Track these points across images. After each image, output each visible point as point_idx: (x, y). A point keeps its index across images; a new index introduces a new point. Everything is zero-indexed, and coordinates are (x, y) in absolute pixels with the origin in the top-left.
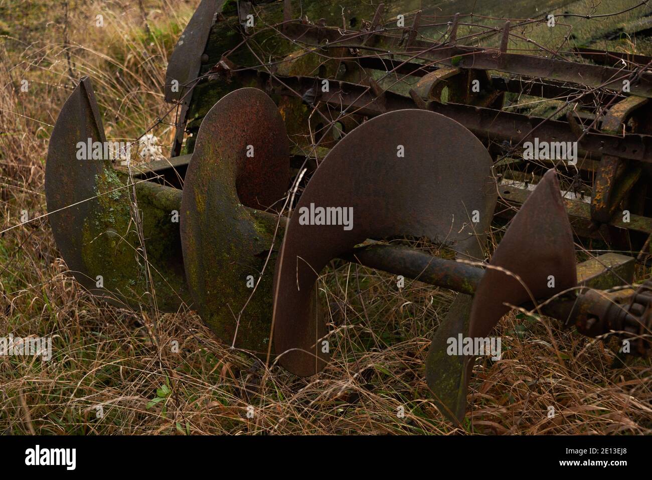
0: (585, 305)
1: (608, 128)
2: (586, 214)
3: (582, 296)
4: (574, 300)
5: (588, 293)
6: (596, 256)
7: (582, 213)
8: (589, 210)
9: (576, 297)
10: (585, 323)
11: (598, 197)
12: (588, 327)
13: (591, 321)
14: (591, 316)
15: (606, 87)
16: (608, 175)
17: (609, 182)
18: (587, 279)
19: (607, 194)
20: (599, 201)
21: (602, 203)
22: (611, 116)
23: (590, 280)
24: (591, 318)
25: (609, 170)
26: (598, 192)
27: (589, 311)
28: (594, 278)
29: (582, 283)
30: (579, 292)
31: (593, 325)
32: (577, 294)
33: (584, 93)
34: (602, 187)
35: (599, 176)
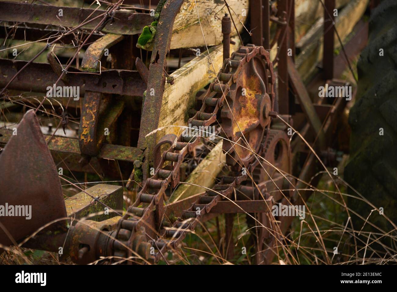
0: (77, 236)
1: (87, 66)
2: (76, 149)
3: (73, 227)
4: (67, 232)
5: (78, 224)
6: (85, 189)
7: (72, 148)
8: (78, 144)
9: (67, 229)
10: (77, 253)
11: (85, 132)
12: (80, 256)
13: (82, 250)
14: (82, 246)
15: (84, 27)
16: (92, 110)
17: (94, 117)
18: (77, 211)
19: (93, 129)
20: (86, 136)
21: (89, 137)
22: (89, 54)
23: (80, 211)
24: (83, 247)
25: (93, 106)
26: (85, 127)
27: (80, 242)
28: (83, 209)
29: (72, 216)
30: (70, 224)
31: (85, 254)
32: (68, 226)
33: (62, 34)
34: (88, 123)
35: (84, 113)
